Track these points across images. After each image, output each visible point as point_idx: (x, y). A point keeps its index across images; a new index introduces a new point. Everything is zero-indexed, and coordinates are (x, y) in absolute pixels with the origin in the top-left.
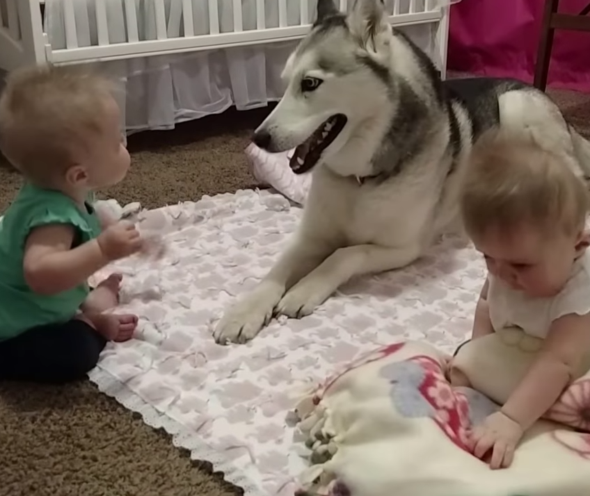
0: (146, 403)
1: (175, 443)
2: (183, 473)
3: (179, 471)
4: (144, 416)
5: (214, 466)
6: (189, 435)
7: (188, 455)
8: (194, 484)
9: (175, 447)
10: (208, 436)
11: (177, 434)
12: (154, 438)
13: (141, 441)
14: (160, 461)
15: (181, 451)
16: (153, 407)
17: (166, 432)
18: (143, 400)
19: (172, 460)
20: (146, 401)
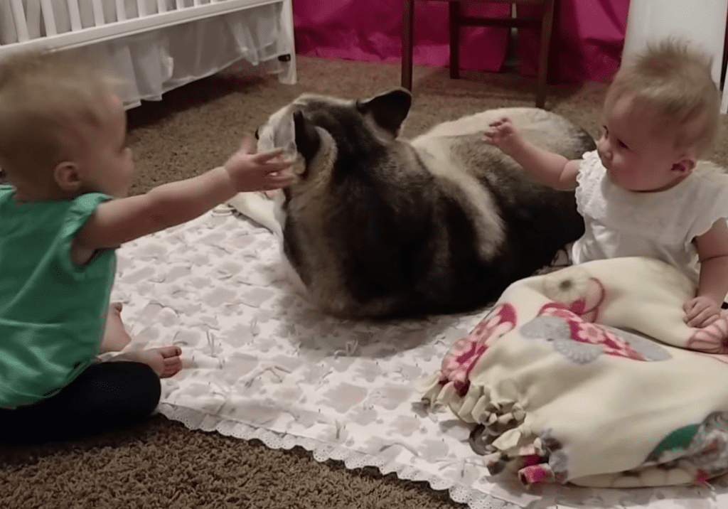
0: (256, 429)
1: (317, 459)
2: (349, 485)
3: (343, 485)
4: (264, 441)
5: (380, 469)
6: (329, 447)
7: (342, 466)
8: (368, 492)
9: (319, 463)
10: (351, 442)
11: (316, 449)
12: (290, 460)
13: (279, 467)
14: (315, 480)
15: (329, 465)
16: (268, 430)
17: (306, 451)
18: (251, 427)
19: (328, 477)
20: (256, 426)
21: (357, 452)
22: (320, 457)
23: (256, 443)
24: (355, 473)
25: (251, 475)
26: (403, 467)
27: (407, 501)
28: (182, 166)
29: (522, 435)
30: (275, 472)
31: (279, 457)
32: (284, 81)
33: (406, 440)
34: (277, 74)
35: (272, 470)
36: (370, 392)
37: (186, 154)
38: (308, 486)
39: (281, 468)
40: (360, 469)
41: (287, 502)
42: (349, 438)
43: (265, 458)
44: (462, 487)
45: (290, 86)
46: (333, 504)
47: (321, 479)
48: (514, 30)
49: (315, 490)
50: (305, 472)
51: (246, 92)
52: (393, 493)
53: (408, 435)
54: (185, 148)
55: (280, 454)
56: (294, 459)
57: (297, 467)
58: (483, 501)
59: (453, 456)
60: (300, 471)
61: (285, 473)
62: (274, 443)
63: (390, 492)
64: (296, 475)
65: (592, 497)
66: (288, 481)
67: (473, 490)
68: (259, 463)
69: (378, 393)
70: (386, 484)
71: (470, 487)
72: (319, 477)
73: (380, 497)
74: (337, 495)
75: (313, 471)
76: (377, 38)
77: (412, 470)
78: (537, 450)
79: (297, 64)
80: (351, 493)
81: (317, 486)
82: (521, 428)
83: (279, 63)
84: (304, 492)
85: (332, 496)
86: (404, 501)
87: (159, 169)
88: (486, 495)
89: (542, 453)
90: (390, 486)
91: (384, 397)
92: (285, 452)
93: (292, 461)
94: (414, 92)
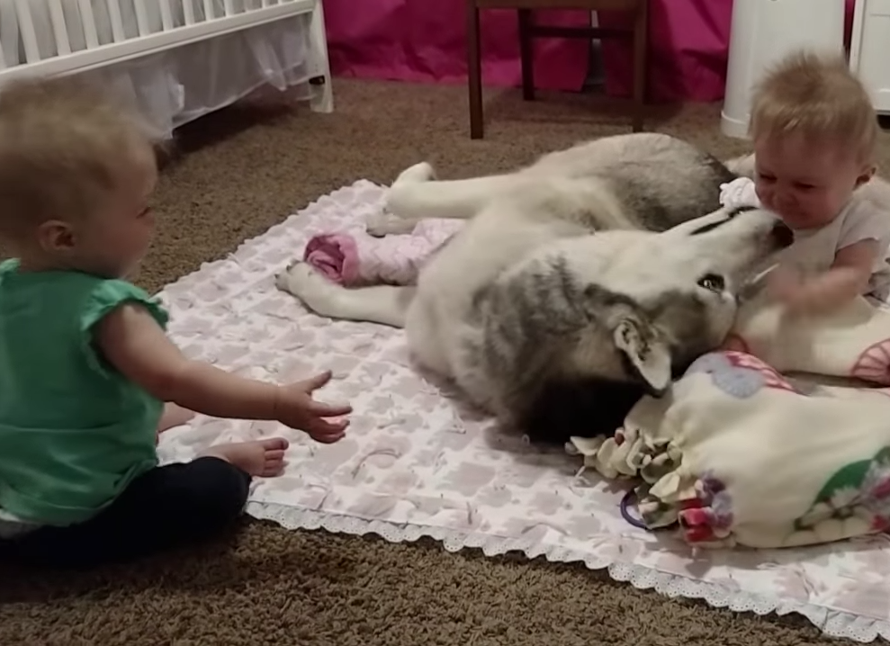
0: (369, 521)
1: (449, 549)
2: (491, 574)
3: (484, 575)
4: (382, 534)
5: (526, 553)
6: (462, 534)
7: (479, 554)
8: (514, 580)
9: (451, 553)
10: (486, 527)
11: (446, 538)
12: (417, 553)
13: (405, 561)
14: (451, 572)
15: (463, 555)
16: (385, 522)
17: (434, 540)
18: (363, 520)
19: (464, 567)
20: (369, 518)
21: (496, 536)
22: (452, 546)
23: (373, 537)
24: (496, 560)
25: (373, 573)
26: (552, 547)
27: (562, 586)
28: (207, 219)
30: (401, 568)
31: (403, 551)
32: (317, 109)
33: (550, 519)
34: (308, 101)
35: (398, 565)
36: (497, 470)
37: (210, 203)
38: (443, 580)
39: (408, 563)
40: (501, 555)
41: (422, 599)
42: (483, 522)
43: (386, 553)
44: (622, 564)
45: (327, 115)
46: (476, 596)
47: (457, 571)
48: (596, 41)
49: (452, 583)
50: (437, 565)
51: (273, 125)
52: (543, 579)
53: (553, 512)
54: (208, 197)
55: (404, 547)
56: (422, 552)
57: (426, 560)
58: (648, 577)
59: (607, 531)
60: (430, 564)
61: (412, 567)
62: (395, 536)
63: (540, 577)
64: (426, 568)
65: (765, 562)
66: (419, 576)
67: (635, 566)
68: (380, 560)
69: (508, 471)
70: (534, 569)
71: (631, 563)
72: (454, 569)
73: (529, 584)
74: (479, 586)
75: (446, 562)
76: (428, 53)
77: (562, 552)
79: (333, 87)
80: (494, 582)
81: (454, 578)
83: (310, 87)
84: (440, 587)
85: (474, 587)
86: (558, 585)
87: (180, 224)
88: (650, 570)
90: (538, 571)
91: (515, 475)
92: (409, 544)
93: (419, 554)
94: (485, 118)
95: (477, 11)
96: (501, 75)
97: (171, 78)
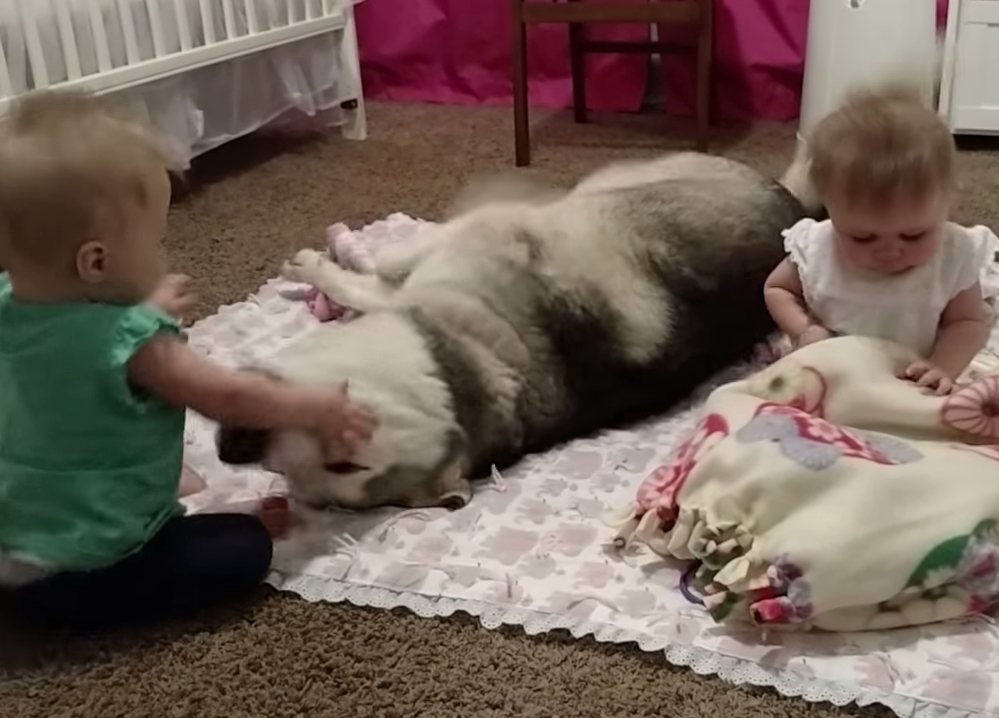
0: (399, 593)
1: (486, 626)
2: (533, 655)
3: (525, 655)
4: (412, 607)
5: (572, 632)
6: (500, 609)
7: (520, 632)
8: (559, 662)
9: (489, 631)
10: (528, 601)
11: (483, 613)
12: (451, 630)
13: (438, 639)
14: (488, 653)
15: (502, 633)
16: (416, 594)
17: (470, 616)
18: (392, 591)
19: (503, 647)
20: (398, 590)
21: (538, 612)
22: (490, 623)
23: (402, 611)
24: (538, 639)
25: (402, 652)
26: (602, 626)
27: (612, 669)
28: (228, 257)
29: (752, 565)
30: (433, 646)
31: (436, 627)
32: (349, 135)
33: (598, 592)
34: (340, 127)
35: (429, 643)
36: (541, 535)
37: (232, 240)
38: (480, 660)
39: (440, 641)
40: (544, 634)
41: (456, 682)
42: (524, 596)
43: (417, 630)
44: (681, 645)
45: (360, 142)
46: (516, 680)
47: (495, 650)
48: (656, 57)
49: (489, 664)
50: (473, 643)
51: (301, 153)
52: (592, 660)
53: (602, 586)
54: (229, 233)
55: (436, 623)
56: (456, 628)
57: (461, 638)
58: (710, 661)
59: (663, 607)
60: (465, 642)
61: (446, 646)
62: (426, 610)
63: (588, 659)
64: (461, 648)
65: (845, 645)
66: (453, 655)
67: (695, 648)
68: (410, 637)
69: (553, 537)
70: (581, 650)
71: (691, 644)
72: (492, 648)
73: (575, 666)
74: (520, 668)
75: (483, 641)
76: (471, 73)
77: (613, 630)
78: (771, 580)
79: (367, 111)
80: (537, 664)
81: (491, 659)
82: (749, 555)
83: (342, 111)
84: (476, 669)
85: (514, 670)
86: (608, 669)
87: (198, 263)
88: (712, 653)
89: (778, 583)
90: (586, 651)
91: (560, 542)
92: (442, 620)
93: (453, 630)
94: (531, 144)
95: (524, 26)
96: (550, 96)
97: (189, 103)
